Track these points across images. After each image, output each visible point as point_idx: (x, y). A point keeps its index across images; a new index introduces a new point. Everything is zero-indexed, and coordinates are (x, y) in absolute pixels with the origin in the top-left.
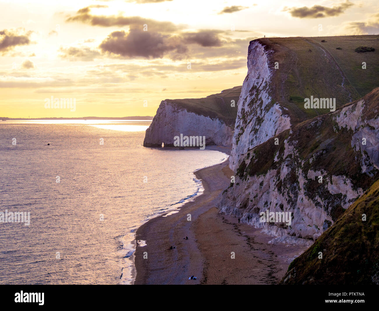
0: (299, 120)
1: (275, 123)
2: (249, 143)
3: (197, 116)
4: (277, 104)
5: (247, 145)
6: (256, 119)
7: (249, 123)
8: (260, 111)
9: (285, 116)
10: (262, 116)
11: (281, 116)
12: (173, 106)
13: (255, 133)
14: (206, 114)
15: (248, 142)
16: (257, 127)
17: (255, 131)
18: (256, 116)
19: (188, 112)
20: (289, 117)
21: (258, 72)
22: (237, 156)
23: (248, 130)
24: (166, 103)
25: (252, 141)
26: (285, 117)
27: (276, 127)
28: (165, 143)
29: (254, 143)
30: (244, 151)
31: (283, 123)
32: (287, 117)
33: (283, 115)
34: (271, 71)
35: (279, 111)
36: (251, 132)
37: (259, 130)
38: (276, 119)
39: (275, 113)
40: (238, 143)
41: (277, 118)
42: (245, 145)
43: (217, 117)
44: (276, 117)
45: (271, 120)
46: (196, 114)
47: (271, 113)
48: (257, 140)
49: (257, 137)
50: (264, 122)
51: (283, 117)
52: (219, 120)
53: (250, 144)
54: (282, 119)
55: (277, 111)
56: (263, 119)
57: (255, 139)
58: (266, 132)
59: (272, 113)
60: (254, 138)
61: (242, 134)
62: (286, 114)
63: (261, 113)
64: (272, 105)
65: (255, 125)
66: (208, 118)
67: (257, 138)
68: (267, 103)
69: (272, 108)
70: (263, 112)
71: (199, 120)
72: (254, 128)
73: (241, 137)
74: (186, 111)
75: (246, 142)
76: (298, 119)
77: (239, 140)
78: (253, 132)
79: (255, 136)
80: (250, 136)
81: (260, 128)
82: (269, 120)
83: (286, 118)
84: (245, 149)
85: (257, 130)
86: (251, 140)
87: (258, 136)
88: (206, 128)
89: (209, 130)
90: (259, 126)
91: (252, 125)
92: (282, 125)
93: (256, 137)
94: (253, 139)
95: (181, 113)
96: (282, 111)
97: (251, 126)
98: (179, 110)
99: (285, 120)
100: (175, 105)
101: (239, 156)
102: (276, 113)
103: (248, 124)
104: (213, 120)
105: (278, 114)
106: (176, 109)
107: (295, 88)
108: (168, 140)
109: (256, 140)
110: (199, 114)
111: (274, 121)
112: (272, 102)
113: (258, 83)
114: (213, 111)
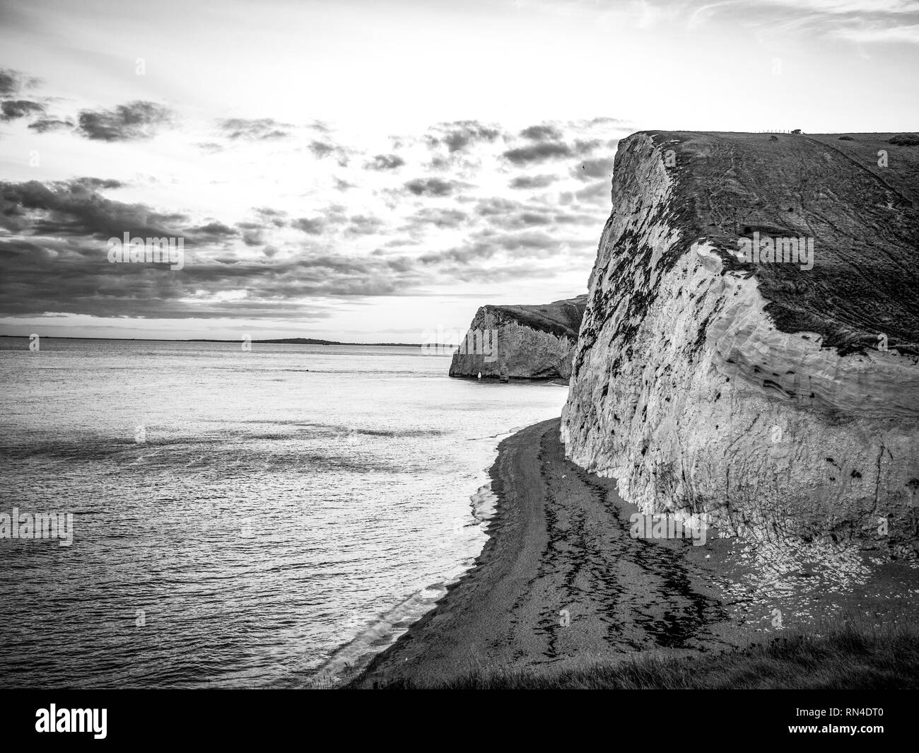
0: (792, 285)
1: (699, 301)
2: (608, 371)
3: (534, 332)
4: (701, 243)
5: (602, 378)
6: (630, 301)
7: (610, 315)
8: (643, 277)
9: (736, 273)
10: (651, 287)
11: (723, 274)
12: (496, 316)
13: (625, 338)
14: (547, 329)
15: (605, 368)
16: (634, 321)
17: (629, 333)
18: (630, 293)
19: (519, 324)
20: (752, 278)
21: (636, 200)
22: (576, 406)
23: (607, 333)
24: (485, 310)
25: (617, 363)
26: (739, 277)
27: (704, 315)
28: (483, 374)
29: (623, 369)
30: (593, 394)
31: (732, 296)
32: (745, 278)
33: (729, 272)
34: (675, 177)
35: (714, 262)
36: (613, 339)
37: (640, 329)
38: (702, 290)
39: (695, 270)
40: (580, 371)
41: (704, 284)
42: (597, 377)
43: (565, 334)
44: (702, 283)
45: (680, 293)
46: (532, 328)
47: (681, 273)
48: (634, 360)
49: (632, 351)
50: (658, 301)
51: (729, 278)
52: (568, 339)
53: (611, 374)
54: (725, 286)
55: (703, 261)
56: (655, 294)
57: (626, 358)
58: (663, 333)
59: (685, 271)
60: (624, 355)
61: (590, 346)
62: (739, 269)
63: (647, 280)
64: (685, 249)
65: (628, 316)
66: (551, 335)
67: (634, 355)
68: (666, 248)
69: (683, 257)
70: (654, 277)
71: (537, 338)
72: (625, 327)
73: (587, 356)
74: (516, 323)
75: (598, 368)
76: (790, 283)
77: (582, 364)
78: (620, 339)
79: (625, 348)
80: (612, 349)
81: (643, 324)
82: (675, 294)
83: (740, 282)
84: (597, 388)
85: (635, 329)
86: (614, 360)
87: (635, 346)
88: (546, 350)
89: (552, 354)
90: (639, 318)
91: (617, 319)
92: (729, 305)
93: (630, 353)
94: (621, 357)
95: (508, 326)
96: (723, 261)
97: (616, 322)
98: (506, 322)
99: (739, 287)
100: (499, 314)
101: (579, 406)
102: (701, 270)
103: (607, 318)
104: (558, 338)
105: (708, 272)
106: (501, 320)
107: (753, 208)
108: (486, 369)
109: (630, 360)
110: (537, 329)
111: (692, 296)
112: (683, 240)
113: (635, 223)
114: (559, 325)
